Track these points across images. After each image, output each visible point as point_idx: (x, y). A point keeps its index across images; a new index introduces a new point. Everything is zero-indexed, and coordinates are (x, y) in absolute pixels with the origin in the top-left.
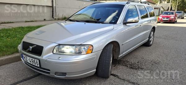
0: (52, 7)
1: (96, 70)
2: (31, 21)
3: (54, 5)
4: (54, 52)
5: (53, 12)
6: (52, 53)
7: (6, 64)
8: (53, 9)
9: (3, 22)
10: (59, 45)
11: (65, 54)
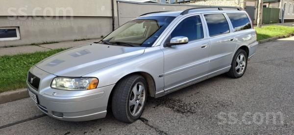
0: (113, 17)
1: (106, 111)
2: (82, 40)
3: (116, 15)
4: (53, 86)
5: (113, 25)
6: (50, 87)
7: (22, 98)
8: (113, 21)
9: (45, 42)
10: (58, 77)
11: (65, 89)
